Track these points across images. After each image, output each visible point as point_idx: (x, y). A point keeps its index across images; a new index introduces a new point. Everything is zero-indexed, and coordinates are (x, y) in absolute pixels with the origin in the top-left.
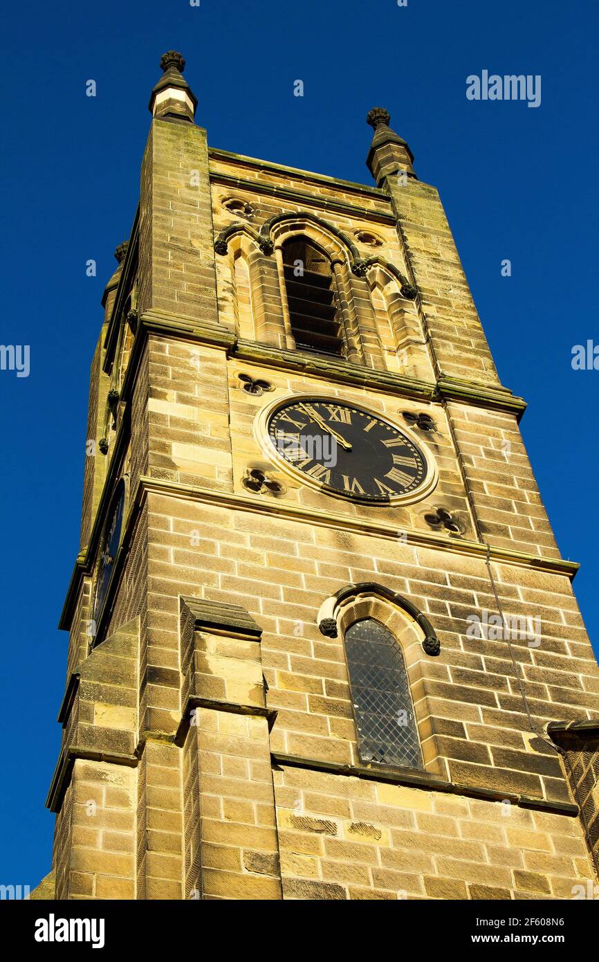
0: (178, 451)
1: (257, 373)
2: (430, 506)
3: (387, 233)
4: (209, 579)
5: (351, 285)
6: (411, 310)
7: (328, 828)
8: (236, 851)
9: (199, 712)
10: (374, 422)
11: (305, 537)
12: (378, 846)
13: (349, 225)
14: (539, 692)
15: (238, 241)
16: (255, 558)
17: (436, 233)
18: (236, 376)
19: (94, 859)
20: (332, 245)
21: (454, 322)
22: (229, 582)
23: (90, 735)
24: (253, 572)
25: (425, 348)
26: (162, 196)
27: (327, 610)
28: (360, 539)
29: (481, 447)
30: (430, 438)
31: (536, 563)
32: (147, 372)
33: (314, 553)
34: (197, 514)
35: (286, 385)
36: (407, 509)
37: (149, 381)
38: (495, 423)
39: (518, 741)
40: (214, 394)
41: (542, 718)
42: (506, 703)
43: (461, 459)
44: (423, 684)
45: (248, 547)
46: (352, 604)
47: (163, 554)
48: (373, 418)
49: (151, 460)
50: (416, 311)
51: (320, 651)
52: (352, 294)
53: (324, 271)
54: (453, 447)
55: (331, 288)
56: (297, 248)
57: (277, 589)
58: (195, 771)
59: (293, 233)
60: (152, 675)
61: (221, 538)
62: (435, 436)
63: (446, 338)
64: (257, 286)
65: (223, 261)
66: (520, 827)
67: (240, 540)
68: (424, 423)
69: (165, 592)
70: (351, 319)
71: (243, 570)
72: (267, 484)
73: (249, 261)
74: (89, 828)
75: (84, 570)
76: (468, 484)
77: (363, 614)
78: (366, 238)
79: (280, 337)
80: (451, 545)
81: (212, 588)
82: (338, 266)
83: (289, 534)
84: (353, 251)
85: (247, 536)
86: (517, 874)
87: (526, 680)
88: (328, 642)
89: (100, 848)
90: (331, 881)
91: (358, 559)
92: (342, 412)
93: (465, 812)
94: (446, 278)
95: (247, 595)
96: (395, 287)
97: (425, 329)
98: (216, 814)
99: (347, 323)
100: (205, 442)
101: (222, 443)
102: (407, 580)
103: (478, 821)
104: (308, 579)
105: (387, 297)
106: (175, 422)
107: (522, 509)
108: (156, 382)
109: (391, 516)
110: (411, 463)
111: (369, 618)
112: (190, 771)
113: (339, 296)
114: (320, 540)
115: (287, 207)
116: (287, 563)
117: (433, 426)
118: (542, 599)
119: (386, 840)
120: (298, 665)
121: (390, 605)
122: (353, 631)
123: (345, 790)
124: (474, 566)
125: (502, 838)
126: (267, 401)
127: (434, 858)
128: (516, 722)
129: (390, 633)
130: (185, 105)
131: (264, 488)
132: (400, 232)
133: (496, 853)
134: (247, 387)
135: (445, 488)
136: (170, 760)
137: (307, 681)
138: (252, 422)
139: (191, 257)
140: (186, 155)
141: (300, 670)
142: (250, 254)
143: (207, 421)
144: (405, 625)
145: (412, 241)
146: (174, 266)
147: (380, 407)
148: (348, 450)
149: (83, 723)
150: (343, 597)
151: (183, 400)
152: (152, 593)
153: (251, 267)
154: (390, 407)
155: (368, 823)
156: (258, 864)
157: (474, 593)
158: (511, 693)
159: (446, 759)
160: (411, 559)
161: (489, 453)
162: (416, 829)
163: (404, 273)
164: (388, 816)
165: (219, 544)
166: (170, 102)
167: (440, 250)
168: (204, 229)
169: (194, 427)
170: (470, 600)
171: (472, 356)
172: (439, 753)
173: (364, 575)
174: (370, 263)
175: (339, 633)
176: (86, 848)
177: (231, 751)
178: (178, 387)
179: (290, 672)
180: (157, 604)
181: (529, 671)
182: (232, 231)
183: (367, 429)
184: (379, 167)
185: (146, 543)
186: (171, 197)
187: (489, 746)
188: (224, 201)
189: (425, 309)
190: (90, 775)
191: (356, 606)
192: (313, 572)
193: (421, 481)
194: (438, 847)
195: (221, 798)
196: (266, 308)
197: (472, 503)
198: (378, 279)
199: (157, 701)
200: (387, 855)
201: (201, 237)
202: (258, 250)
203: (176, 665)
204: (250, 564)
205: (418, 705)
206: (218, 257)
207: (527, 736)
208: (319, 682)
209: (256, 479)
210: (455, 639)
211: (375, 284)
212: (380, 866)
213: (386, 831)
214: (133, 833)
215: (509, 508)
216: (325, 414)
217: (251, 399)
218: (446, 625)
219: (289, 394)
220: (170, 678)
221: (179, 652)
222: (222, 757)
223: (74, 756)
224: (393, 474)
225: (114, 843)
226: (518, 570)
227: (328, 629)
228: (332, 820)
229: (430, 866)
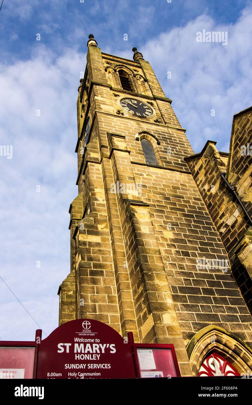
0: (102, 106)
1: (116, 93)
2: (155, 119)
3: (140, 70)
4: (112, 130)
5: (133, 79)
6: (146, 84)
7: (142, 175)
8: (125, 176)
9: (115, 151)
10: (141, 103)
11: (131, 123)
12: (152, 178)
13: (132, 68)
14: (181, 152)
15: (109, 70)
16: (121, 126)
17: (150, 70)
18: (112, 94)
19: (94, 180)
20: (128, 72)
21: (155, 86)
22: (116, 130)
23: (90, 158)
24: (120, 129)
25: (150, 91)
26: (93, 60)
27: (137, 136)
28: (141, 124)
29: (164, 108)
30: (153, 107)
31: (177, 129)
32: (94, 92)
33: (133, 126)
34: (108, 118)
35: (123, 96)
36: (150, 119)
37: (94, 93)
38: (166, 104)
39: (178, 161)
40: (108, 96)
41: (182, 157)
42: (175, 154)
43: (160, 110)
44: (158, 150)
45: (119, 124)
46: (141, 135)
47: (102, 125)
48: (141, 102)
49: (97, 108)
50: (147, 84)
51: (136, 143)
52: (134, 80)
53: (127, 77)
54: (158, 108)
55: (129, 80)
56: (121, 72)
57: (126, 132)
58: (115, 162)
59: (120, 69)
60: (102, 146)
61: (113, 122)
62: (154, 106)
63: (154, 89)
64: (114, 78)
65: (107, 73)
66: (180, 176)
67: (117, 123)
68: (152, 104)
69: (103, 131)
70: (134, 85)
71: (119, 128)
72: (121, 113)
73: (111, 74)
74: (93, 175)
75: (80, 139)
76: (162, 115)
77: (143, 138)
78: (135, 71)
79: (120, 87)
80: (160, 125)
81: (113, 131)
82: (130, 75)
83: (127, 122)
84: (133, 72)
85: (119, 122)
86: (181, 184)
87: (178, 150)
88: (137, 142)
89: (95, 178)
90: (144, 184)
91: (142, 127)
92: (135, 101)
93: (169, 173)
94: (153, 78)
95: (120, 133)
96: (142, 79)
97: (150, 87)
98: (121, 169)
99: (133, 86)
100: (108, 105)
101: (111, 105)
102: (152, 131)
103: (172, 175)
104: (132, 130)
105: (140, 82)
106: (101, 101)
107: (173, 120)
108: (96, 93)
109: (147, 120)
110: (150, 111)
111: (145, 139)
112: (113, 162)
113: (131, 81)
114: (134, 123)
115: (118, 64)
116: (127, 127)
117: (153, 104)
118: (179, 136)
119: (154, 177)
120: (132, 146)
121: (149, 136)
122: (142, 141)
123: (144, 168)
124: (165, 129)
125: (177, 178)
126: (119, 99)
127: (164, 181)
128: (177, 157)
129: (149, 141)
130: (95, 44)
131: (121, 114)
132: (142, 69)
133: (176, 180)
134: (115, 96)
135: (157, 116)
136: (109, 162)
137: (134, 149)
138: (116, 102)
139: (100, 71)
140: (97, 53)
141: (133, 147)
142: (112, 72)
143: (108, 101)
144: (153, 139)
145: (145, 71)
146: (97, 72)
147: (142, 100)
148: (137, 108)
149: (88, 156)
150: (140, 133)
151: (102, 97)
152: (100, 132)
153: (112, 75)
154: (145, 101)
155: (150, 174)
156: (130, 178)
157: (166, 134)
158: (175, 152)
159: (164, 164)
160: (152, 128)
161: (165, 109)
162: (160, 176)
163: (144, 77)
164: (154, 173)
165: (113, 123)
166: (92, 43)
167: (151, 73)
168: (102, 66)
169: (105, 102)
170: (165, 136)
171: (160, 92)
172: (162, 162)
173: (143, 130)
174: (137, 75)
175: (140, 140)
176: (92, 178)
177: (122, 158)
178: (101, 94)
179: (131, 147)
180: (102, 134)
181: (179, 149)
182: (108, 67)
183: (140, 104)
184: (136, 58)
185: (98, 123)
186: (95, 60)
187: (172, 161)
188: (105, 62)
189: (149, 83)
190: (91, 165)
191: (142, 136)
192: (133, 129)
193: (153, 113)
194: (165, 179)
195: (121, 166)
196: (116, 82)
197: (163, 118)
198: (138, 78)
199: (104, 151)
200: (154, 180)
201: (101, 68)
202: (113, 71)
203: (107, 145)
204: (120, 127)
205: (157, 154)
206: (106, 72)
207: (180, 160)
208: (137, 149)
209: (119, 112)
210: (163, 142)
211: (138, 79)
212: (153, 182)
213: (154, 176)
214: (102, 176)
215: (171, 119)
216: (132, 101)
217: (116, 98)
218: (161, 140)
219: (123, 97)
220: (106, 147)
221: (107, 142)
222: (120, 159)
223: (87, 162)
224: (146, 113)
225: (97, 178)
226: (174, 131)
227: (137, 139)
228: (143, 173)
229: (163, 182)
